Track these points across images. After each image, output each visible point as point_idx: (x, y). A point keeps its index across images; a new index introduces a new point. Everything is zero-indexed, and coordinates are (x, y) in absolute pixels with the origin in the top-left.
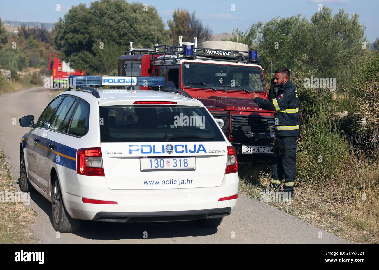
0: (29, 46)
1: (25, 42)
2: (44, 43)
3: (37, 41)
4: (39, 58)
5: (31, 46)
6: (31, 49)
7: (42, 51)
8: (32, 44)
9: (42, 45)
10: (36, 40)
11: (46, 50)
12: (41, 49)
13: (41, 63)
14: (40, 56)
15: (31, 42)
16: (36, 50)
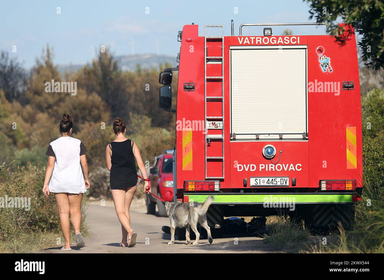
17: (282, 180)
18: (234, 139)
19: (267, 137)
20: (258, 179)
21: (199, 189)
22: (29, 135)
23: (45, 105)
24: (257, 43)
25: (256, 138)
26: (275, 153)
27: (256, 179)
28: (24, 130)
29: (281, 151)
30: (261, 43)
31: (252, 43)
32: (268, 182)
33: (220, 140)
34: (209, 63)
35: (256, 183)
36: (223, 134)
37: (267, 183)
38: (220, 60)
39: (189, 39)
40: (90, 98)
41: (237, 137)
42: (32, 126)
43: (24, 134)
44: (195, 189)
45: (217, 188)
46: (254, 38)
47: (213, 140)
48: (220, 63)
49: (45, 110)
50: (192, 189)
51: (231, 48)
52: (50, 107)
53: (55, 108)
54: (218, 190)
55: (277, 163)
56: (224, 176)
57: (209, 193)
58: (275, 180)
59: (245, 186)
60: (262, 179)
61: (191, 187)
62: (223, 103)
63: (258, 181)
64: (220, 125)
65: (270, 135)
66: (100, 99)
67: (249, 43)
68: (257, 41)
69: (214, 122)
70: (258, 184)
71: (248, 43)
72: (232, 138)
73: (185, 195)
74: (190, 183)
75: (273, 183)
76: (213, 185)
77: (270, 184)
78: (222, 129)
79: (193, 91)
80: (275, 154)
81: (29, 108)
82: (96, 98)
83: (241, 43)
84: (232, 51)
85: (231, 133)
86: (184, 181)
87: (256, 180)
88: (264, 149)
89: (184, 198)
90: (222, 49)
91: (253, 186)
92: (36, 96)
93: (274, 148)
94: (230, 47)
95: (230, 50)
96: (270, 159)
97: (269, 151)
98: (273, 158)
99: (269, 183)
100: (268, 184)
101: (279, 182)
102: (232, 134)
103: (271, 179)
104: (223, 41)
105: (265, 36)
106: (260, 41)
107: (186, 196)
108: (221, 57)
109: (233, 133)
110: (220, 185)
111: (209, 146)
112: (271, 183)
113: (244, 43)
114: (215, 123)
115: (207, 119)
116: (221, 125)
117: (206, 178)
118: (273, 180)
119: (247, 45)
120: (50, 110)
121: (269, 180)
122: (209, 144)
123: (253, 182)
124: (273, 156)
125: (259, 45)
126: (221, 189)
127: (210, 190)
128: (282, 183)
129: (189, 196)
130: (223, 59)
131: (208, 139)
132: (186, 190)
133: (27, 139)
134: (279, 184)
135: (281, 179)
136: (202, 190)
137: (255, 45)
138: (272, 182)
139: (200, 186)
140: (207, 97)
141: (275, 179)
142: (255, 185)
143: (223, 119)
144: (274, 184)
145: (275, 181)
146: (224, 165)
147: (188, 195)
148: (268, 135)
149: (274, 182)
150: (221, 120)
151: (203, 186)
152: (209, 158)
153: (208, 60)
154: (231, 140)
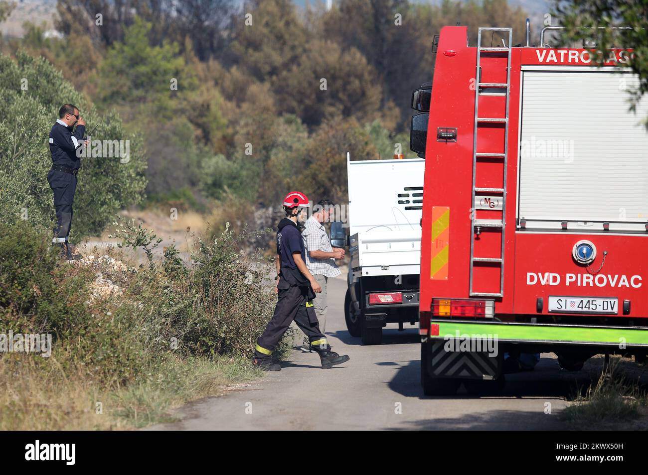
0: (125, 83)
1: (101, 63)
2: (214, 64)
3: (175, 56)
4: (194, 150)
5: (137, 84)
6: (142, 99)
7: (205, 108)
8: (142, 69)
9: (204, 80)
10: (168, 48)
11: (231, 105)
12: (195, 97)
13: (210, 180)
14: (198, 140)
15: (137, 60)
16: (173, 104)
17: (606, 303)
18: (523, 228)
19: (582, 226)
20: (563, 299)
21: (458, 313)
22: (233, 123)
23: (267, 68)
24: (570, 61)
25: (561, 228)
26: (594, 255)
27: (560, 300)
28: (224, 115)
29: (605, 253)
30: (577, 61)
31: (562, 60)
32: (580, 306)
33: (497, 230)
34: (483, 94)
35: (560, 307)
36: (504, 220)
37: (578, 307)
38: (504, 89)
39: (452, 51)
40: (347, 58)
41: (528, 225)
42: (239, 106)
43: (224, 121)
44: (451, 313)
45: (489, 312)
46: (566, 52)
47: (485, 229)
48: (504, 94)
49: (266, 77)
50: (446, 313)
51: (524, 68)
52: (274, 71)
53: (284, 73)
54: (491, 316)
55: (598, 273)
56: (502, 291)
57: (476, 320)
58: (594, 303)
59: (540, 310)
60: (569, 300)
61: (444, 310)
62: (506, 165)
63: (563, 304)
64: (498, 203)
65: (588, 223)
66: (364, 60)
67: (556, 61)
68: (570, 57)
69: (488, 197)
70: (563, 309)
71: (553, 60)
72: (519, 227)
73: (432, 323)
74: (441, 302)
75: (589, 308)
76: (483, 308)
77: (585, 310)
78: (502, 211)
79: (453, 142)
80: (593, 258)
81: (235, 72)
82: (357, 58)
83: (541, 60)
84: (524, 73)
85: (517, 217)
86: (433, 299)
87: (559, 302)
88: (575, 248)
89: (432, 329)
90: (507, 70)
91: (553, 312)
92: (251, 51)
93: (594, 247)
94: (522, 67)
95: (522, 72)
96: (585, 265)
97: (585, 251)
98: (590, 264)
99: (582, 308)
100: (580, 310)
101: (599, 305)
102: (520, 220)
103: (585, 300)
104: (510, 56)
105: (585, 49)
106: (576, 57)
107: (434, 325)
108: (505, 85)
109: (521, 217)
110: (494, 309)
111: (477, 238)
112: (585, 307)
113: (548, 61)
114: (489, 199)
115: (476, 192)
116: (501, 203)
117: (472, 294)
118: (589, 301)
119: (552, 63)
120: (274, 78)
121: (582, 301)
122: (478, 235)
123: (554, 304)
124: (591, 261)
125: (573, 64)
126: (496, 315)
127: (477, 316)
128: (605, 308)
129: (441, 325)
130: (509, 88)
131: (476, 227)
132: (434, 315)
133: (230, 131)
134: (600, 309)
135: (604, 301)
136: (463, 316)
137: (566, 64)
138: (587, 306)
139: (459, 309)
140: (477, 154)
141: (592, 301)
142: (558, 309)
143: (505, 194)
144: (591, 310)
145: (592, 304)
146: (502, 273)
147: (438, 324)
148: (583, 223)
149: (591, 306)
150: (501, 194)
151: (464, 308)
152: (477, 259)
153: (482, 89)
154: (518, 230)
